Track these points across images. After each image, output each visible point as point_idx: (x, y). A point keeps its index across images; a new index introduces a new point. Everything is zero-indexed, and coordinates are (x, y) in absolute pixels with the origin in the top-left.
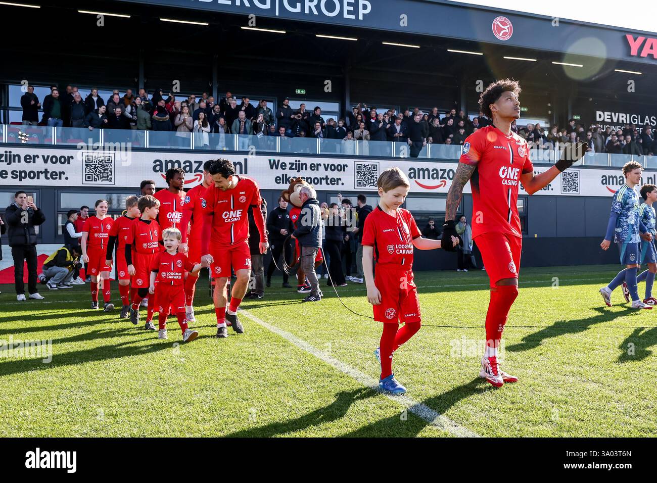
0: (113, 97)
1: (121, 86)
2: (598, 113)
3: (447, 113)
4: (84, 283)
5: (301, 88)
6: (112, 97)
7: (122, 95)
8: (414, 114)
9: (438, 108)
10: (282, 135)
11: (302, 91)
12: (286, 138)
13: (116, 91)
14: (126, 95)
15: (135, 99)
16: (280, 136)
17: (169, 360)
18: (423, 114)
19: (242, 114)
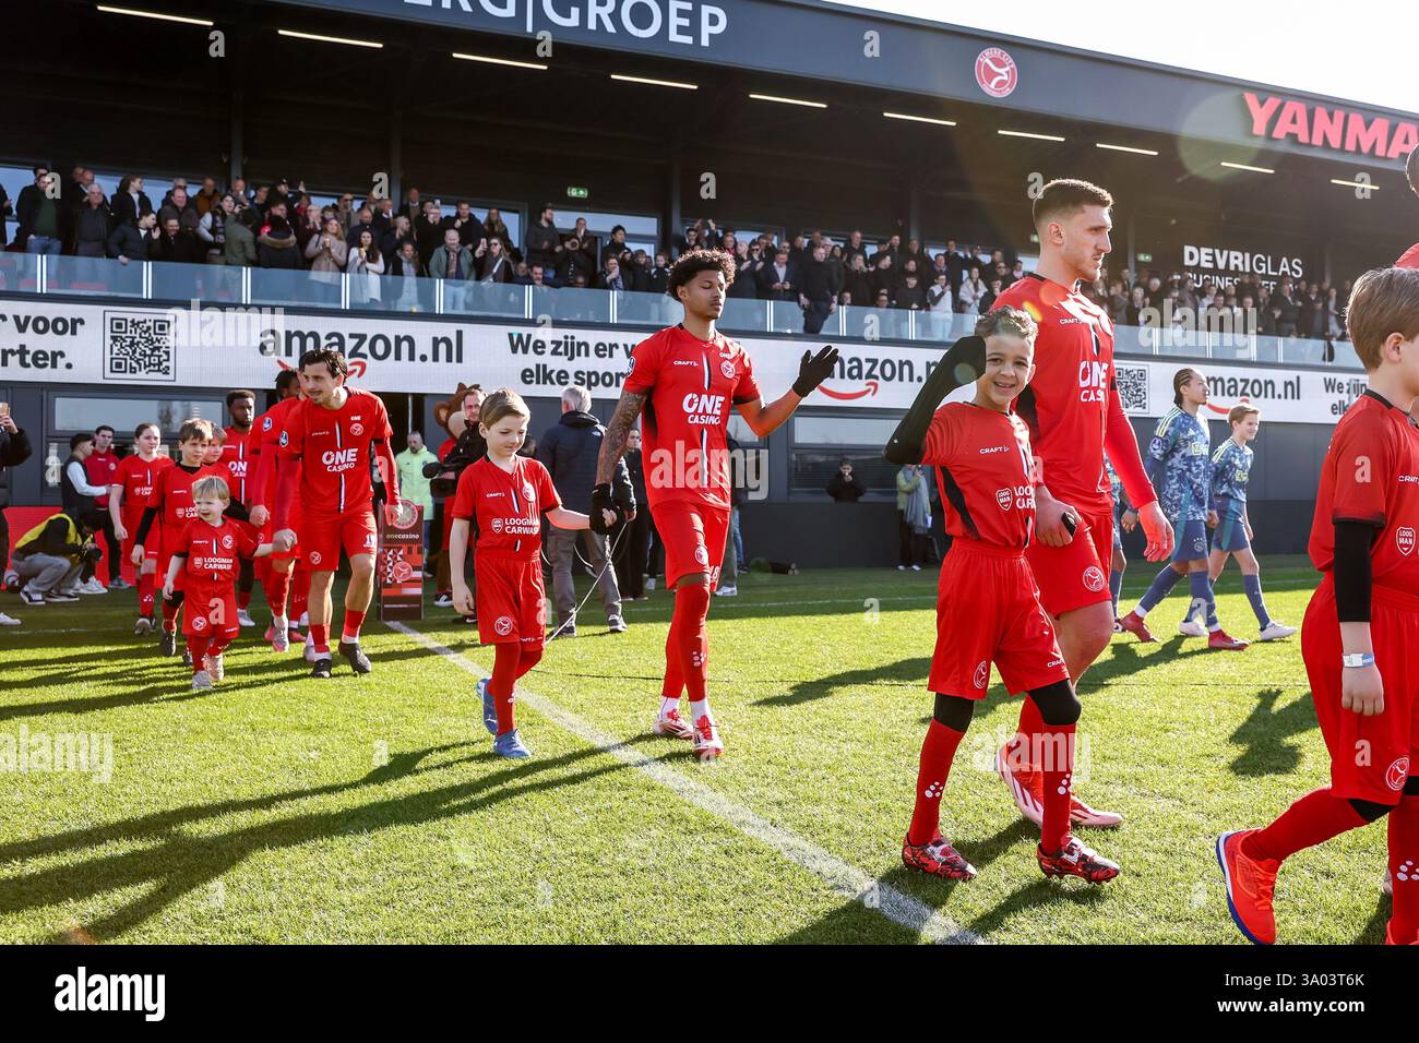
0: (173, 195)
1: (192, 172)
2: (1188, 249)
3: (880, 242)
4: (106, 591)
5: (578, 186)
6: (170, 194)
7: (193, 191)
8: (812, 245)
9: (862, 232)
10: (537, 282)
11: (581, 192)
12: (545, 288)
13: (181, 182)
14: (202, 192)
15: (222, 200)
16: (533, 284)
17: (284, 755)
18: (833, 243)
19: (452, 236)
